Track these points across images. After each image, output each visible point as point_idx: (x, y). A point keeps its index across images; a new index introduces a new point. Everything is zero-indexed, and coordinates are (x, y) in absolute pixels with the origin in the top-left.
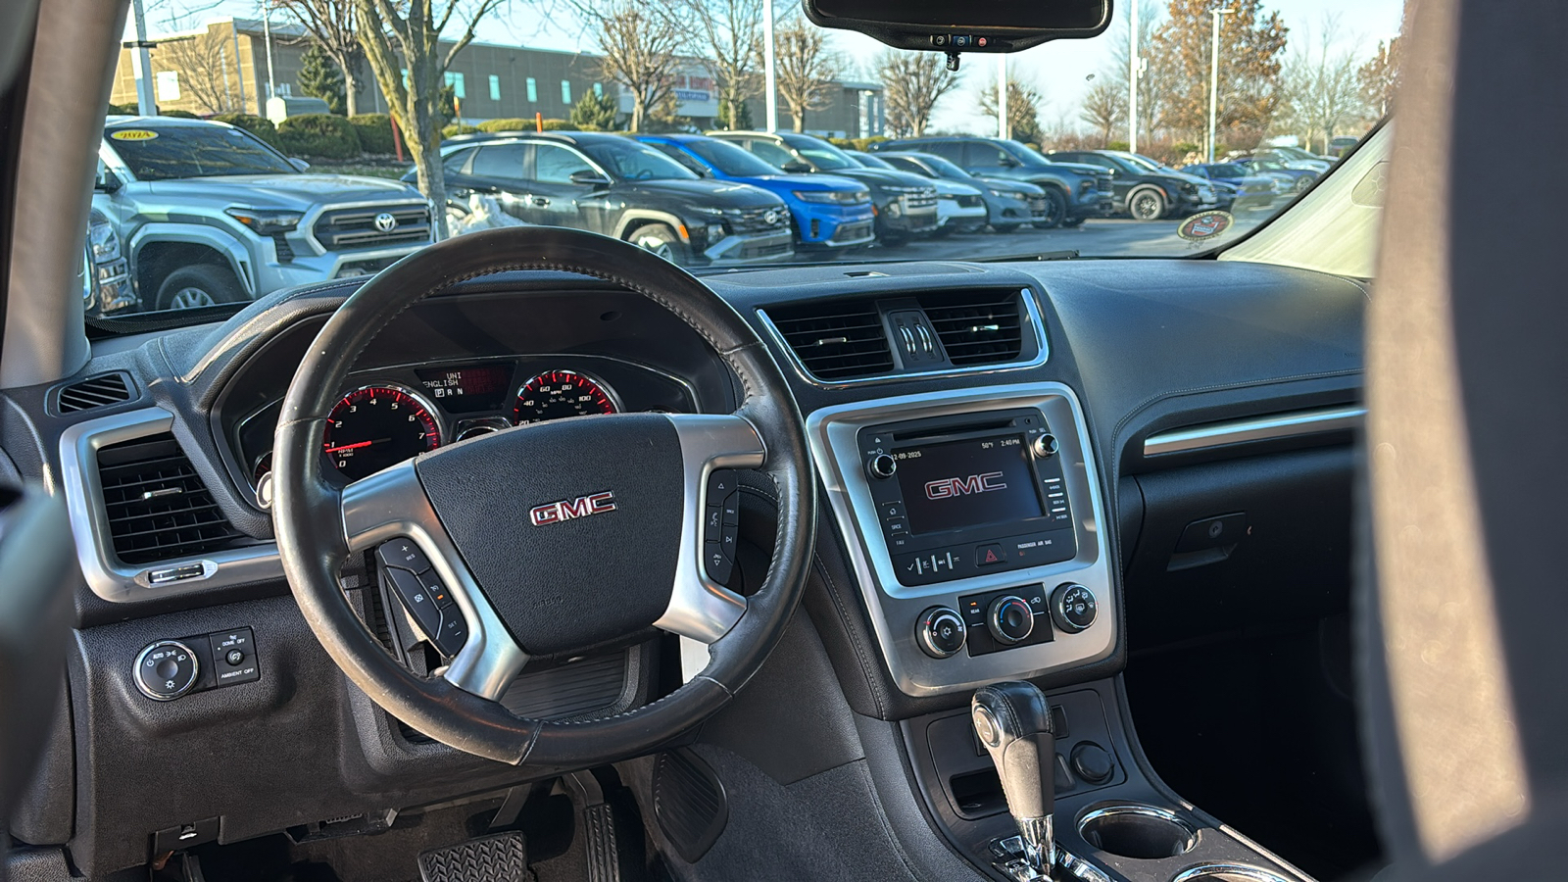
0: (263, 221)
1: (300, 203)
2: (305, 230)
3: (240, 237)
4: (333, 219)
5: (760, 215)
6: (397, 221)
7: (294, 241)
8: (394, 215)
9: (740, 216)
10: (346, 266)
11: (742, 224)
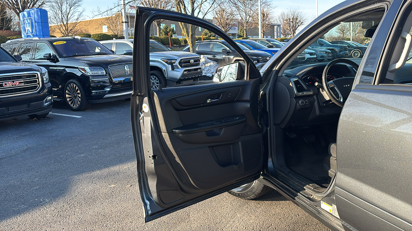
0: (169, 61)
1: (176, 58)
2: (177, 63)
3: (164, 65)
4: (182, 61)
5: (266, 58)
6: (194, 61)
7: (175, 65)
8: (194, 60)
9: (261, 58)
10: (185, 71)
11: (261, 60)
